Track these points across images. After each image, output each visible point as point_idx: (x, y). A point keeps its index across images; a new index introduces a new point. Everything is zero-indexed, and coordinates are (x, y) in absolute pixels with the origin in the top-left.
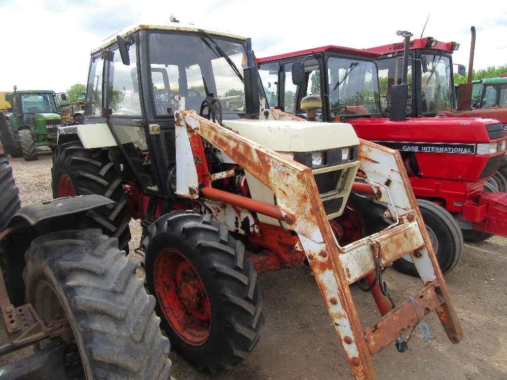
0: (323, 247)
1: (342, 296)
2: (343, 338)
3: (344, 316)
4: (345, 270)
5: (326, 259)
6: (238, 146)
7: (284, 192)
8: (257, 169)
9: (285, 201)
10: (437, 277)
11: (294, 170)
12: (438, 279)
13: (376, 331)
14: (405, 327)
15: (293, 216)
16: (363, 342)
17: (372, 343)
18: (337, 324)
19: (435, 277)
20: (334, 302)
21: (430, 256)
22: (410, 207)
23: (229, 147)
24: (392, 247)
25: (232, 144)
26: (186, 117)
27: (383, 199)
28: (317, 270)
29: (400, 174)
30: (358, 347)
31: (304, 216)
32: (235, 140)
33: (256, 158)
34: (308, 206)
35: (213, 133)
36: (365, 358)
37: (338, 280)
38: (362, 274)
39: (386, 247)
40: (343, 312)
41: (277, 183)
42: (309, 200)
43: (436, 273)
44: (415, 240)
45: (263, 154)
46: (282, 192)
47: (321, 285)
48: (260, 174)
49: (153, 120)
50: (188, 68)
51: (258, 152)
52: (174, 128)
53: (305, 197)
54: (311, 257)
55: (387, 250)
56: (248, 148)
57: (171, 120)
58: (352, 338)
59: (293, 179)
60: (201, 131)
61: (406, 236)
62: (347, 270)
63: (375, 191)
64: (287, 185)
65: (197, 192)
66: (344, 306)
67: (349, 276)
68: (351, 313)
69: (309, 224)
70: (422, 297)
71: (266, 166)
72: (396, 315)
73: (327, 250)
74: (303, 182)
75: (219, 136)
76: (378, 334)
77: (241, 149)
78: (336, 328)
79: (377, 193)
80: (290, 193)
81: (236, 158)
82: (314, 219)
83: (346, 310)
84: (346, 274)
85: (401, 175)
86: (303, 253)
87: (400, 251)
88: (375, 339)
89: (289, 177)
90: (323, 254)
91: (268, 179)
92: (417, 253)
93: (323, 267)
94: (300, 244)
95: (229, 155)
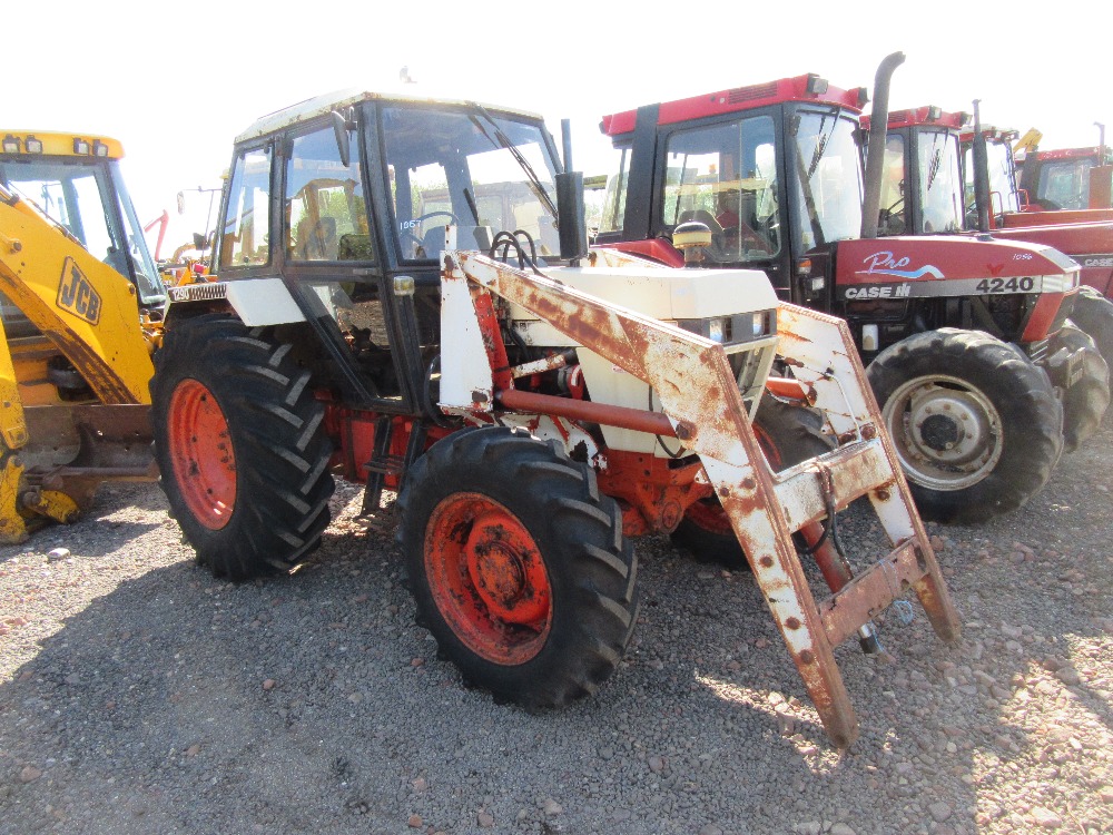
0: (748, 472)
1: (782, 549)
2: (783, 621)
3: (787, 584)
4: (783, 511)
5: (753, 492)
6: (580, 312)
7: (674, 386)
8: (620, 349)
9: (676, 400)
10: (915, 531)
11: (694, 348)
12: (917, 534)
13: (835, 609)
14: (876, 606)
15: (692, 426)
16: (818, 623)
17: (831, 628)
18: (772, 600)
19: (911, 532)
20: (767, 562)
21: (903, 496)
22: (867, 414)
23: (562, 313)
24: (847, 478)
25: (569, 309)
26: (466, 262)
27: (819, 404)
28: (735, 514)
29: (850, 357)
30: (810, 632)
31: (711, 424)
32: (575, 301)
33: (618, 331)
34: (722, 406)
35: (528, 291)
36: (823, 649)
37: (775, 524)
38: (808, 518)
39: (839, 476)
40: (783, 577)
41: (660, 372)
42: (722, 395)
43: (914, 524)
44: (878, 469)
45: (633, 324)
46: (670, 386)
47: (743, 538)
48: (626, 357)
49: (398, 269)
50: (414, 170)
51: (622, 320)
52: (439, 284)
53: (714, 392)
54: (724, 492)
55: (840, 483)
56: (601, 314)
57: (435, 267)
58: (801, 618)
59: (692, 363)
60: (500, 287)
61: (865, 461)
62: (786, 510)
63: (806, 390)
64: (681, 374)
65: (490, 399)
66: (785, 566)
67: (789, 520)
68: (797, 578)
69: (724, 436)
70: (896, 560)
71: (638, 344)
72: (861, 587)
73: (756, 477)
74: (712, 365)
75: (540, 295)
76: (836, 614)
77: (588, 316)
78: (771, 607)
79: (809, 394)
80: (685, 387)
81: (577, 333)
82: (732, 425)
83: (789, 573)
84: (785, 516)
85: (851, 361)
86: (710, 487)
87: (859, 485)
88: (834, 622)
89: (685, 359)
90: (747, 484)
91: (642, 365)
92: (882, 493)
93: (748, 506)
94: (705, 473)
95: (561, 328)
